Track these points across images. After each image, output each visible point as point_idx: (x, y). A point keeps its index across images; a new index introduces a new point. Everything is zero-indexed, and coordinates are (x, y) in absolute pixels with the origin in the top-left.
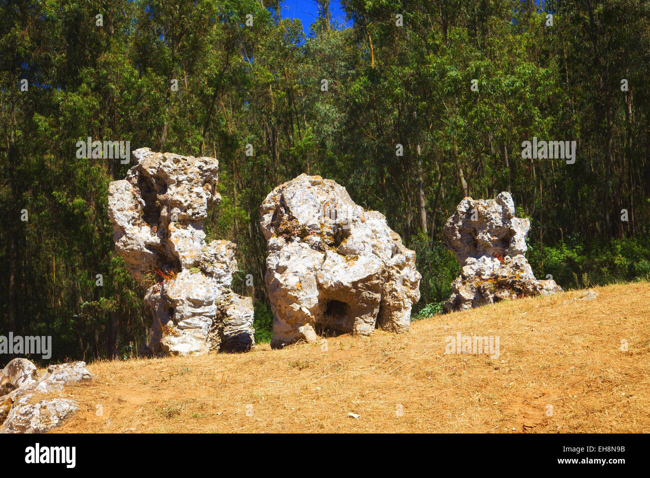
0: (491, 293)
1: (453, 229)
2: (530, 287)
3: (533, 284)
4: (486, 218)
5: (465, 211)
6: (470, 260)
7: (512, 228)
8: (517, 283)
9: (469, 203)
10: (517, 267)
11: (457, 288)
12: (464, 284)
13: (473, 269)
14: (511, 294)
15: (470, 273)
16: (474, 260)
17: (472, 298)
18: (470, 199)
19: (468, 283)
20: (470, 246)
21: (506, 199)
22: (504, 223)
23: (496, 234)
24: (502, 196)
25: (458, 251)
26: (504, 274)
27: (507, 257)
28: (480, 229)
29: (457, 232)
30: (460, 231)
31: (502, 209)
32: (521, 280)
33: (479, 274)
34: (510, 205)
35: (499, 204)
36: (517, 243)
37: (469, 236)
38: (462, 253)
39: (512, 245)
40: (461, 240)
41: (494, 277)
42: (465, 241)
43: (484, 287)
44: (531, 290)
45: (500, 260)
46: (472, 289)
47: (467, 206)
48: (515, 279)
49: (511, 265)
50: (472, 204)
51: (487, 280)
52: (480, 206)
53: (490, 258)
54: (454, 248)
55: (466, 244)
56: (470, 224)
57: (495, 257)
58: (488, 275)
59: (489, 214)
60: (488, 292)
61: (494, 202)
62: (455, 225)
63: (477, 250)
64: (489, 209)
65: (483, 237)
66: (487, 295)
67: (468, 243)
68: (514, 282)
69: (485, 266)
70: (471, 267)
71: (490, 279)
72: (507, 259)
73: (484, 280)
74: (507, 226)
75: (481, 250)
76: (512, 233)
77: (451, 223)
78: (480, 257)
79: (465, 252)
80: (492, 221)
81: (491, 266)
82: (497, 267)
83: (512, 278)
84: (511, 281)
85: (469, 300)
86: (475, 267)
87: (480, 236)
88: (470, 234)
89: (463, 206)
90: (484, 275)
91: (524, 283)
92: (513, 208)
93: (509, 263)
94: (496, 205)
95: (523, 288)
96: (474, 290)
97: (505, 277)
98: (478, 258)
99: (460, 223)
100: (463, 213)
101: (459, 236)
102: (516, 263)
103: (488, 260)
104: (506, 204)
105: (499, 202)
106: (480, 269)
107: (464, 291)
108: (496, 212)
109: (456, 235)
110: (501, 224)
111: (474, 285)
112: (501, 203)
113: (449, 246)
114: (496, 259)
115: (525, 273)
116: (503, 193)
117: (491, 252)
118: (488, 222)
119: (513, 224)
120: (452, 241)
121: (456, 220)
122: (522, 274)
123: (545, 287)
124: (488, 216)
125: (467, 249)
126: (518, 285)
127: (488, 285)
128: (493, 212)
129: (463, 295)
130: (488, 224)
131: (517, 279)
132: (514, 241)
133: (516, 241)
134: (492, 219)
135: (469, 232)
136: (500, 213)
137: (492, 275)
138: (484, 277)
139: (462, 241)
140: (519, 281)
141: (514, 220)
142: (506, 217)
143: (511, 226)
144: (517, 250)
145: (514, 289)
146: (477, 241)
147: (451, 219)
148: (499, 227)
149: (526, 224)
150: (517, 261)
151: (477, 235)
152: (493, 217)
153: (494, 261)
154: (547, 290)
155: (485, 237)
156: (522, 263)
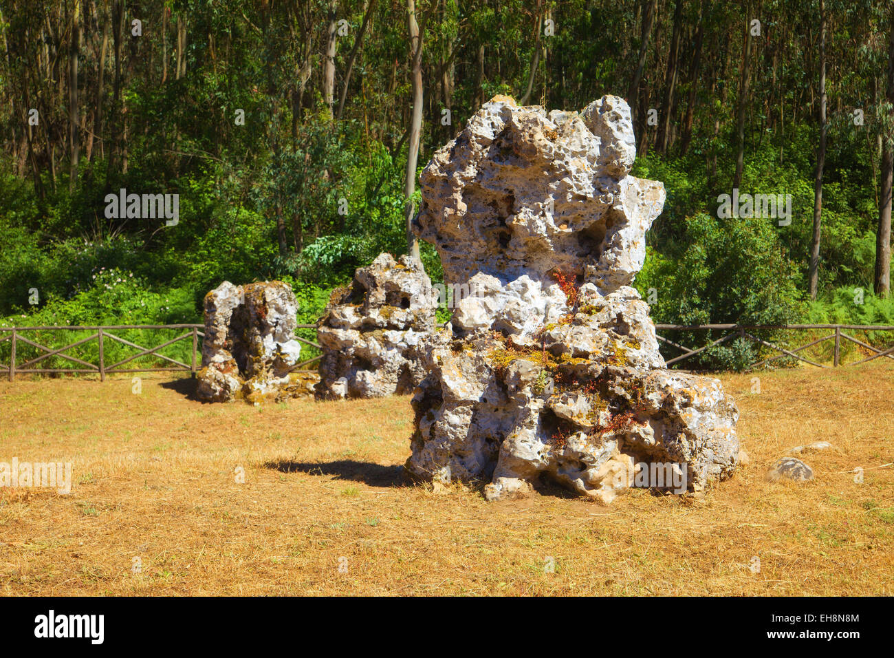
0: (535, 395)
1: (448, 184)
2: (655, 398)
3: (664, 390)
4: (551, 169)
5: (490, 137)
6: (483, 281)
7: (618, 207)
8: (619, 379)
9: (506, 114)
10: (619, 326)
11: (436, 360)
12: (457, 349)
13: (489, 311)
14: (594, 407)
15: (479, 322)
16: (495, 283)
17: (476, 396)
18: (509, 102)
19: (469, 351)
20: (487, 241)
21: (617, 118)
22: (599, 190)
23: (570, 218)
24: (606, 108)
25: (452, 249)
26: (584, 346)
27: (590, 286)
28: (525, 195)
29: (458, 196)
30: (466, 193)
31: (602, 147)
32: (631, 370)
33: (504, 327)
34: (626, 139)
35: (592, 130)
36: (625, 250)
37: (490, 211)
38: (461, 255)
39: (610, 256)
40: (467, 219)
41: (551, 347)
42: (476, 224)
43: (518, 375)
44: (656, 405)
45: (565, 290)
46: (480, 369)
47: (499, 122)
48: (612, 367)
49: (603, 317)
50: (515, 119)
51: (526, 350)
52: (538, 129)
53: (539, 284)
54: (439, 238)
55: (477, 233)
56: (500, 179)
57: (555, 280)
58: (529, 334)
59: (561, 157)
60: (527, 391)
61: (581, 124)
62: (456, 174)
63: (508, 254)
64: (563, 142)
65: (531, 222)
66: (524, 401)
67: (482, 229)
68: (607, 375)
69: (525, 307)
70: (485, 305)
71: (536, 348)
72: (589, 292)
73: (517, 348)
74: (606, 200)
75: (520, 255)
76: (615, 220)
77: (442, 164)
78: (515, 278)
79: (472, 256)
80: (567, 180)
81: (541, 308)
82: (556, 313)
83: (604, 360)
84: (600, 368)
85: (465, 403)
86: (497, 305)
87: (523, 217)
88: (494, 204)
89: (486, 122)
90: (518, 333)
91: (639, 383)
92: (633, 149)
93: (599, 309)
94: (585, 133)
95: (634, 396)
96: (486, 375)
97: (585, 355)
98: (507, 278)
99: (471, 172)
100: (483, 141)
101: (462, 206)
102: (620, 316)
103: (534, 287)
104: (616, 134)
105: (595, 125)
106: (509, 314)
107: (455, 371)
108: (583, 154)
109: (453, 204)
110: (589, 190)
111: (488, 361)
112: (598, 129)
113: (426, 229)
114: (555, 287)
115: (643, 351)
116: (611, 99)
117: (546, 264)
118: (553, 179)
119: (622, 197)
120: (438, 217)
121: (459, 158)
122: (633, 353)
123: (696, 401)
124: (557, 162)
125: (479, 247)
126: (621, 385)
127: (529, 367)
128: (574, 154)
129: (451, 384)
130: (553, 186)
131: (619, 368)
132: (618, 244)
133: (624, 244)
134: (567, 173)
135: (490, 199)
136: (591, 160)
137: (543, 337)
138: (519, 340)
139: (467, 224)
140: (626, 375)
141: (628, 183)
142: (608, 174)
143: (618, 202)
144: (623, 273)
145: (606, 395)
146: (511, 229)
147: (447, 154)
148: (584, 198)
149: (655, 198)
150: (622, 308)
151: (513, 211)
152: (572, 168)
153: (549, 293)
154: (700, 409)
155: (539, 223)
156: (638, 316)
